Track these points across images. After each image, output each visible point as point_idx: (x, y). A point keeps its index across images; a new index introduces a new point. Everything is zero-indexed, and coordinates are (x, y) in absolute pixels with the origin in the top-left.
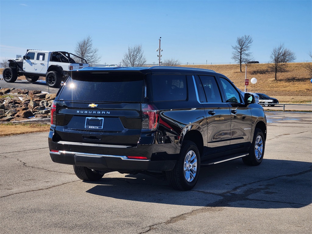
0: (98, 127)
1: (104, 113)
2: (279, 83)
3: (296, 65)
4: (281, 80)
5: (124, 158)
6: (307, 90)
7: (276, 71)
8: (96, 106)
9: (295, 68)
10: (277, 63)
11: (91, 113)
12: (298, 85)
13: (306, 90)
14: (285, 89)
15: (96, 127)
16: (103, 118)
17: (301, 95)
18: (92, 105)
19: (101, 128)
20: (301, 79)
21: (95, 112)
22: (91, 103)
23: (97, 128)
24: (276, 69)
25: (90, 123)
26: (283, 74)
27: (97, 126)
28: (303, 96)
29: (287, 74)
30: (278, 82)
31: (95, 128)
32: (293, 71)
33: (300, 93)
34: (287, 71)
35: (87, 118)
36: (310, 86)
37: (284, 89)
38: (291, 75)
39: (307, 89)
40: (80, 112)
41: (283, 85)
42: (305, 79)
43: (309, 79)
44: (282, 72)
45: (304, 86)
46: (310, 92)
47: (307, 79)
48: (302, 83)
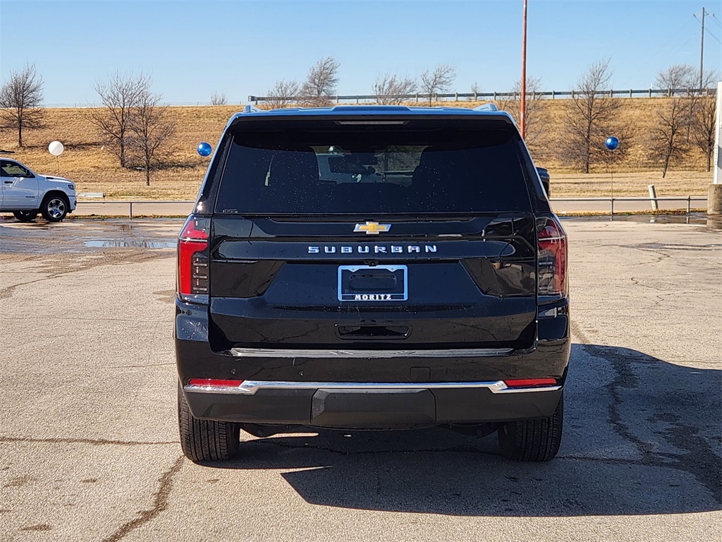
0: (389, 296)
1: (418, 249)
2: (29, 153)
3: (61, 113)
4: (31, 147)
5: (498, 387)
6: (95, 169)
7: (20, 126)
8: (386, 228)
9: (59, 121)
10: (22, 108)
11: (367, 251)
12: (74, 159)
13: (93, 169)
14: (47, 167)
15: (382, 296)
16: (404, 267)
17: (85, 179)
18: (371, 228)
19: (403, 297)
20: (78, 145)
21: (384, 248)
22: (363, 222)
23: (385, 297)
24: (20, 122)
25: (353, 284)
26: (35, 132)
27: (385, 291)
28: (90, 182)
29: (44, 133)
30: (26, 151)
31: (380, 298)
32: (57, 127)
33: (82, 177)
34: (44, 127)
35: (341, 268)
36: (100, 160)
37: (44, 166)
38: (54, 134)
39: (95, 167)
40: (322, 251)
41: (40, 159)
42: (86, 144)
43: (95, 144)
44: (34, 128)
45: (87, 160)
46: (103, 173)
47: (91, 145)
48: (81, 153)
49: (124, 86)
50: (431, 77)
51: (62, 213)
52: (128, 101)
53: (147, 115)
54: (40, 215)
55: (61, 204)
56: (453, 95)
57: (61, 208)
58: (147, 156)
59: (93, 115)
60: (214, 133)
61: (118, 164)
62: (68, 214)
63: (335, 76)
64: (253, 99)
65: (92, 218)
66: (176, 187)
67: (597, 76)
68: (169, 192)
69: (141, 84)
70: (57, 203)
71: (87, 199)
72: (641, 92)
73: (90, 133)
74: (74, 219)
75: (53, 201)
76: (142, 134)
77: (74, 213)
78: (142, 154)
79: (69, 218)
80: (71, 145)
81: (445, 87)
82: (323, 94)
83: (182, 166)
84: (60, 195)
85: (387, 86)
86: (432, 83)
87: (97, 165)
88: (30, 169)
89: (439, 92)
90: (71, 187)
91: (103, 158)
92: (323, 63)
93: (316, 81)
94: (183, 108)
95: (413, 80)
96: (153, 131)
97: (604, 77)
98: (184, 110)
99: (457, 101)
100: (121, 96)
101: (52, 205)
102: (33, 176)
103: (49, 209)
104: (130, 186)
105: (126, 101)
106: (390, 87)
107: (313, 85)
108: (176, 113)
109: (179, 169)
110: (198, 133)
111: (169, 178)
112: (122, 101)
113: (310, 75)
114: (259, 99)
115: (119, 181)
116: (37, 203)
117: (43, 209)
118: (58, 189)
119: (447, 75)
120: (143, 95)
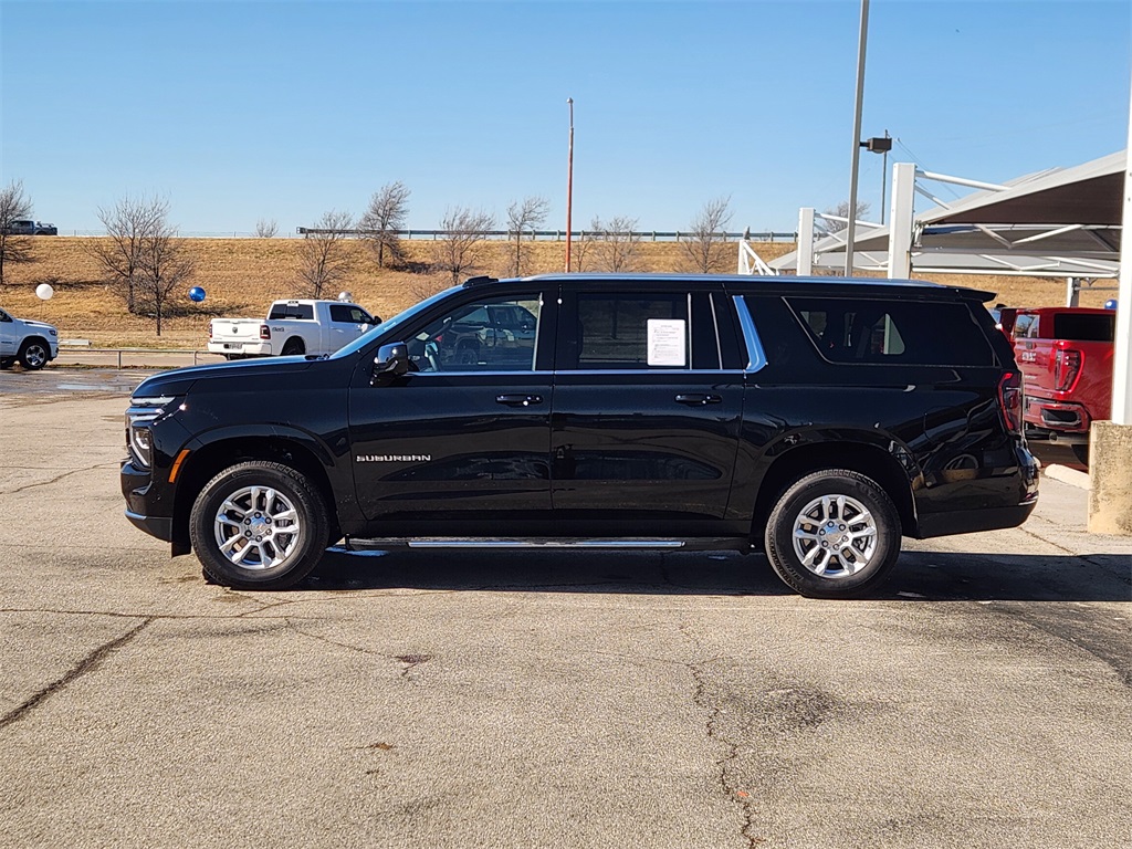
2: (12, 293)
4: (15, 286)
6: (96, 315)
9: (52, 253)
13: (92, 314)
14: (34, 310)
20: (75, 284)
26: (21, 266)
29: (32, 268)
30: (8, 290)
32: (49, 261)
34: (32, 260)
36: (102, 303)
38: (45, 269)
39: (95, 312)
41: (26, 300)
42: (85, 283)
43: (96, 283)
44: (18, 261)
45: (86, 303)
46: (106, 320)
47: (92, 283)
48: (79, 294)
49: (134, 212)
50: (519, 211)
51: (41, 360)
52: (140, 231)
53: (160, 248)
54: (17, 362)
55: (41, 351)
56: (555, 234)
57: (41, 356)
58: (158, 300)
59: (93, 247)
60: (249, 272)
61: (126, 309)
62: (48, 363)
63: (403, 207)
64: (302, 231)
65: (77, 367)
66: (191, 338)
67: (714, 216)
68: (180, 343)
69: (156, 210)
70: (37, 350)
71: (71, 345)
72: (784, 235)
73: (91, 269)
74: (55, 367)
75: (32, 348)
76: (151, 273)
77: (54, 362)
78: (150, 296)
79: (50, 366)
80: (67, 284)
81: (536, 224)
82: (389, 228)
83: (206, 313)
84: (41, 341)
85: (457, 222)
86: (520, 219)
87: (98, 309)
88: (8, 313)
89: (529, 229)
90: (53, 333)
91: (105, 301)
92: (390, 189)
93: (381, 212)
94: (213, 240)
95: (489, 216)
96: (168, 271)
97: (723, 219)
98: (213, 243)
99: (559, 241)
100: (130, 225)
101: (31, 352)
102: (10, 320)
103: (28, 356)
104: (135, 335)
105: (137, 230)
106: (461, 223)
107: (376, 216)
108: (200, 247)
109: (203, 316)
110: (229, 272)
111: (188, 328)
112: (131, 230)
113: (373, 203)
114: (311, 231)
115: (125, 330)
116: (14, 350)
117: (20, 355)
118: (39, 334)
119: (539, 210)
120: (157, 224)
